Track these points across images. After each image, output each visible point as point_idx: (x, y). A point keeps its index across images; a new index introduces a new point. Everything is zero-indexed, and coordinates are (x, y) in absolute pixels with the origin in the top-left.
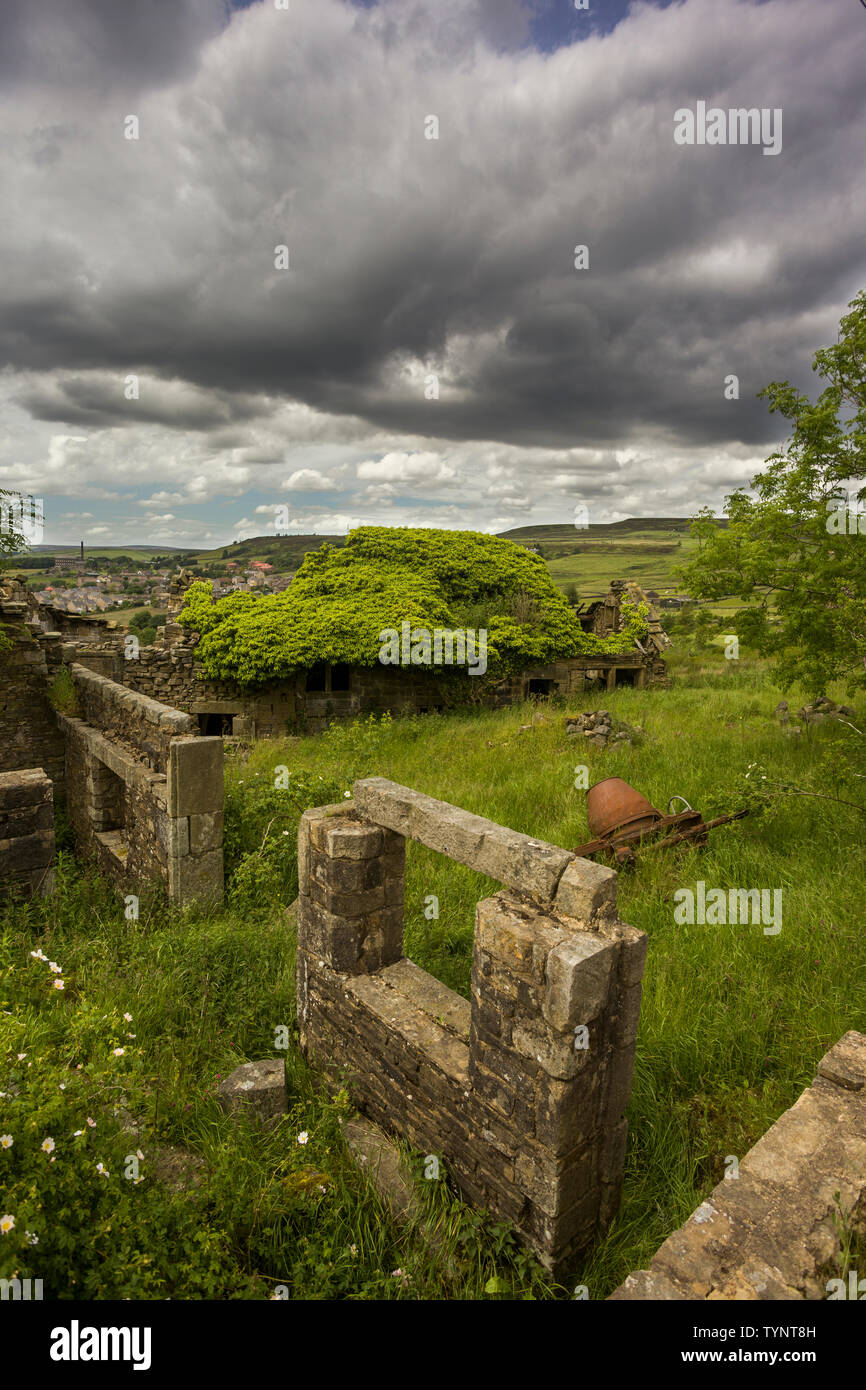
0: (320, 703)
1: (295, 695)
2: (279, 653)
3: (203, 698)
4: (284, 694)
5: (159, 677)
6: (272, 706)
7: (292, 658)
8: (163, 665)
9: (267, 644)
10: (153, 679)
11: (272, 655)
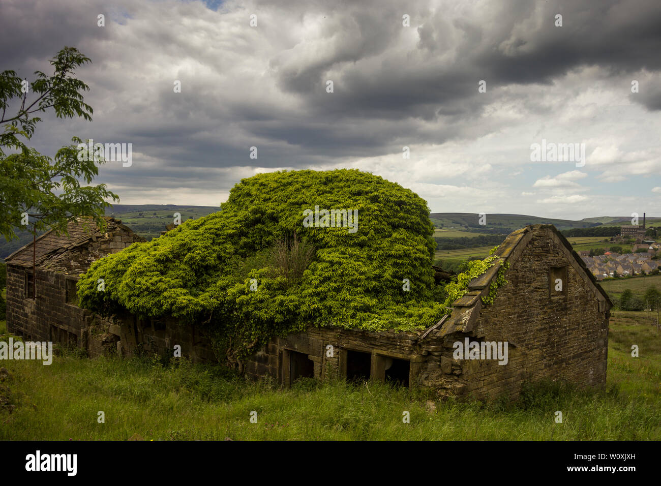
4: (129, 326)
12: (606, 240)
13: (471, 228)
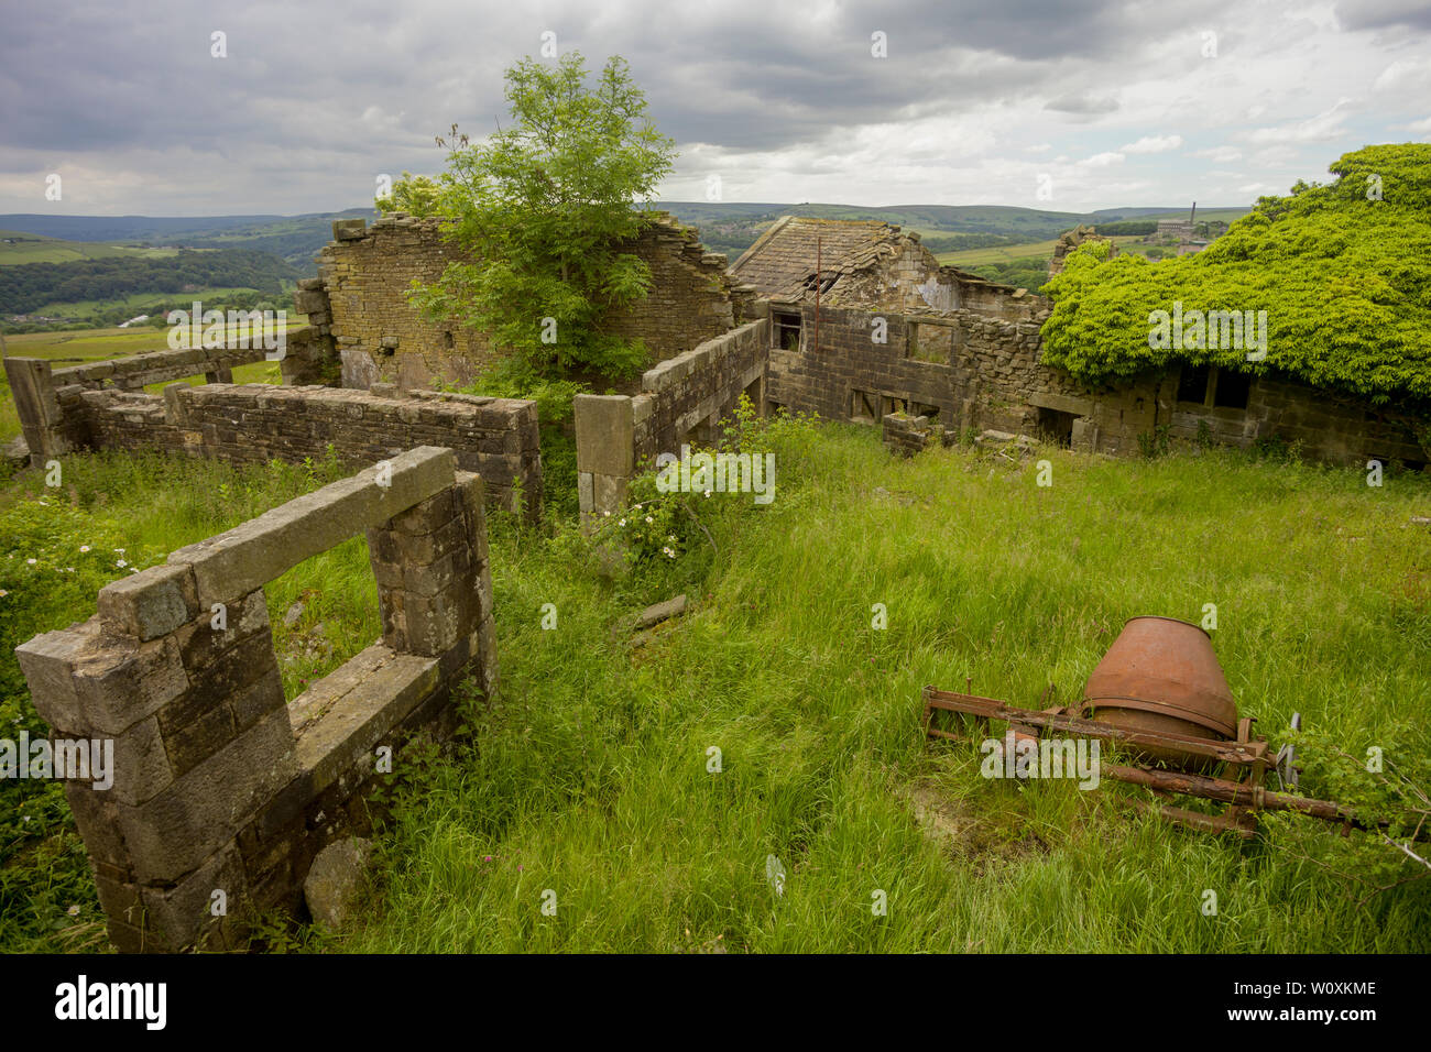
0: (1190, 420)
1: (1157, 403)
2: (1118, 339)
3: (1046, 388)
4: (1139, 399)
5: (1003, 354)
6: (1122, 412)
7: (1133, 348)
8: (1007, 342)
9: (1107, 325)
10: (995, 357)
11: (1106, 341)
12: (1137, 241)
13: (943, 226)
